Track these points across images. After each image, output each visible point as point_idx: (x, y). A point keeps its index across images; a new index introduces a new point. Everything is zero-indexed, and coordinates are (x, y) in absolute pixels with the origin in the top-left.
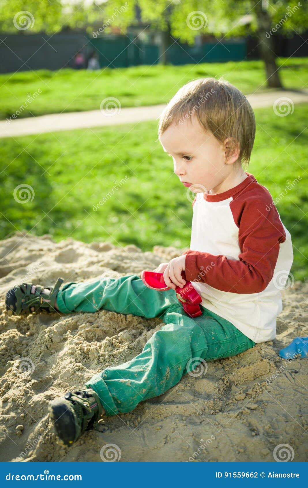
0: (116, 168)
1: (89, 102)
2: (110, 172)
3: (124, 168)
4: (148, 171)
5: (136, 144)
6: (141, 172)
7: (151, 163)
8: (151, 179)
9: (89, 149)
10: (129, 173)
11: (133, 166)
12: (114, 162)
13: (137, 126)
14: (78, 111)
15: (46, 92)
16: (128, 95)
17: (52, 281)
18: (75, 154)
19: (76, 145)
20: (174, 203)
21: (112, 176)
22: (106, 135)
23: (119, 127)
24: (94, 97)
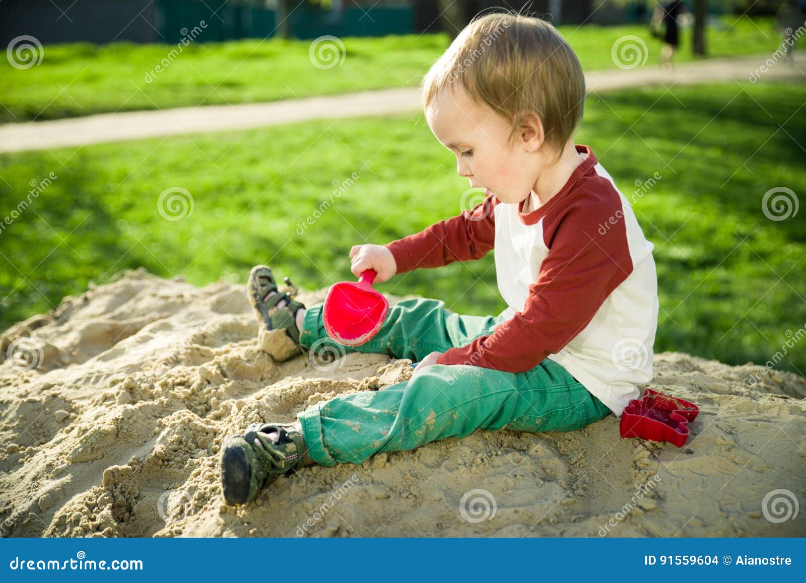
0: (224, 199)
1: (166, 96)
2: (215, 204)
3: (238, 199)
4: (276, 203)
5: (253, 161)
6: (265, 204)
7: (281, 190)
8: (283, 214)
9: (175, 168)
10: (246, 206)
11: (252, 194)
12: (220, 189)
13: (251, 133)
14: (149, 108)
15: (91, 79)
16: (230, 85)
17: (223, 338)
18: (153, 176)
19: (153, 162)
20: (328, 252)
21: (218, 212)
22: (202, 147)
23: (221, 136)
24: (175, 87)
